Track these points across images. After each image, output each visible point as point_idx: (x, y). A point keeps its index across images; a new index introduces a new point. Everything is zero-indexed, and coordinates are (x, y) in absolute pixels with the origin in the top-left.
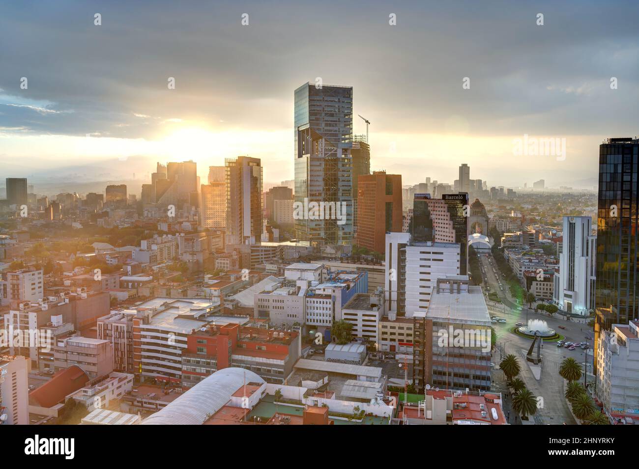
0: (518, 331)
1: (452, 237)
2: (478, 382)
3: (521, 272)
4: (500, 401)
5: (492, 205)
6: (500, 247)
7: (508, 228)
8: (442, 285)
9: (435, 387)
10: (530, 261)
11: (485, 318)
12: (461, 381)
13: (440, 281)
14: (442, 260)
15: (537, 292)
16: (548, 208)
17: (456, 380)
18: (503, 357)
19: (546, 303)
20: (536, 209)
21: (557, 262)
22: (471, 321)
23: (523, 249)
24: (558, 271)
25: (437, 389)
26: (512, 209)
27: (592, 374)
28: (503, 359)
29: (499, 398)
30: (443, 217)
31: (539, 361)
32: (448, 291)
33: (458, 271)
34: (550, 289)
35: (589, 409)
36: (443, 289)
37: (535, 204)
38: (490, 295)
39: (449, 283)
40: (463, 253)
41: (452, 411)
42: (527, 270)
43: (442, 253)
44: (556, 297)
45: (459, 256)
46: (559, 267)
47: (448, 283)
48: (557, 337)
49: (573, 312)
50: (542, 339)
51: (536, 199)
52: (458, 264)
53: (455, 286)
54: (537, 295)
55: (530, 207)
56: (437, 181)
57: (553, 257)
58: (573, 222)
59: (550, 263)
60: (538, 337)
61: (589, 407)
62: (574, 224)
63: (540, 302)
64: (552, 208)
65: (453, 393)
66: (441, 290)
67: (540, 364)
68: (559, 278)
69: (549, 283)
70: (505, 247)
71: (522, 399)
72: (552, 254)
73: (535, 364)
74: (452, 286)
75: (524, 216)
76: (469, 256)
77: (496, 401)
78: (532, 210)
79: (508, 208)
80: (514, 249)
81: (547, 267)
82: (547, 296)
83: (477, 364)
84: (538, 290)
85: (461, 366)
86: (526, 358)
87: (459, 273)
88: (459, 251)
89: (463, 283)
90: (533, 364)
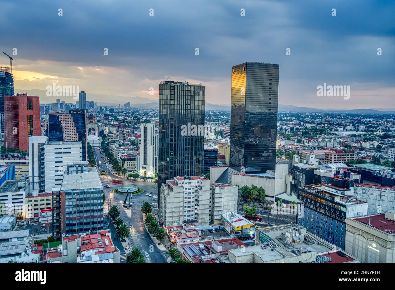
0: (118, 191)
1: (76, 138)
2: (95, 226)
3: (118, 157)
4: (109, 234)
5: (100, 117)
6: (106, 143)
7: (110, 131)
8: (71, 169)
9: (69, 234)
10: (124, 149)
11: (99, 186)
12: (85, 227)
13: (69, 166)
14: (70, 153)
15: (128, 167)
16: (132, 119)
17: (82, 227)
18: (110, 207)
19: (133, 173)
20: (126, 119)
21: (138, 149)
22: (91, 189)
23: (119, 143)
24: (138, 154)
25: (70, 235)
26: (112, 120)
27: (157, 209)
28: (110, 209)
29: (109, 232)
30: (69, 125)
31: (130, 206)
32: (75, 172)
33: (81, 159)
34: (135, 165)
35: (156, 227)
36: (72, 171)
37: (125, 116)
38: (101, 172)
39: (76, 167)
40: (83, 148)
41: (80, 247)
42: (122, 155)
43: (70, 148)
44: (138, 169)
45: (81, 149)
46: (139, 152)
47: (74, 167)
48: (139, 191)
49: (147, 176)
50: (131, 194)
51: (126, 113)
52: (81, 155)
53: (80, 169)
54: (128, 169)
55: (122, 118)
56: (64, 102)
57: (136, 146)
58: (146, 126)
59: (135, 150)
60: (129, 193)
61: (156, 226)
62: (147, 127)
63: (130, 173)
64: (134, 118)
65: (81, 236)
66: (70, 172)
67: (130, 208)
68: (139, 158)
69: (134, 161)
70: (109, 142)
71: (121, 230)
72: (135, 145)
73: (128, 208)
74: (77, 169)
75: (119, 124)
76: (87, 149)
77: (107, 234)
78: (124, 120)
79: (110, 119)
80: (114, 143)
81: (133, 152)
82: (133, 169)
83: (95, 214)
84: (129, 166)
85: (85, 218)
86: (123, 206)
87: (82, 160)
88: (81, 146)
89: (85, 166)
90: (126, 208)
